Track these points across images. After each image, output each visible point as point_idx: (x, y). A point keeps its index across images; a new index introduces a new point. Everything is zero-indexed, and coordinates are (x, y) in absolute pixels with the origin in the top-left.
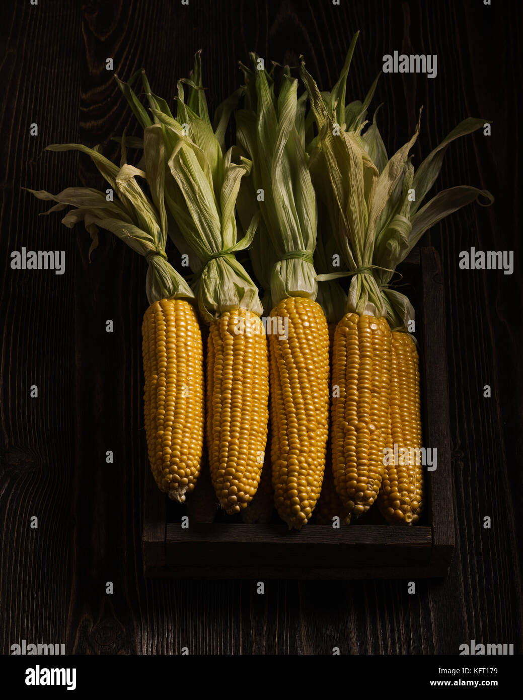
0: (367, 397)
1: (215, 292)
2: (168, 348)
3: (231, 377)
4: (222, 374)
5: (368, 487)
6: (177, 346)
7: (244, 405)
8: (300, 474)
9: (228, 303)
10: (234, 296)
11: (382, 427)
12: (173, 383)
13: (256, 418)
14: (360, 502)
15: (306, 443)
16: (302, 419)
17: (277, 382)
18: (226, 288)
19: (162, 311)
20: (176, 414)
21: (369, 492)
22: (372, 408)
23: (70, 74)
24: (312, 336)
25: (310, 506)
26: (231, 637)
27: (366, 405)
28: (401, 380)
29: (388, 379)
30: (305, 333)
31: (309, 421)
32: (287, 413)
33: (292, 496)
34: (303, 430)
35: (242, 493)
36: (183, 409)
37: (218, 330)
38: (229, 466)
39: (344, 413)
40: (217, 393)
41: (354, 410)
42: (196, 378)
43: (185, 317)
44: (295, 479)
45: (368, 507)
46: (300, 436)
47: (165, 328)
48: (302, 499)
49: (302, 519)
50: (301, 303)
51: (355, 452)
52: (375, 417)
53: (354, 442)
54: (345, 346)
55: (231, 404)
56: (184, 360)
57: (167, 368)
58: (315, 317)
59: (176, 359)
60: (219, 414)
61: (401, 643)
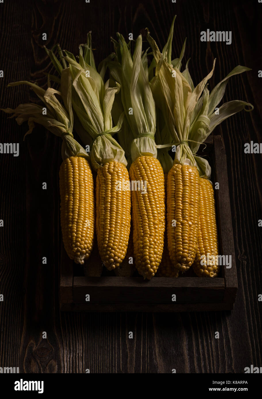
0: (187, 207)
1: (101, 152)
2: (74, 181)
3: (110, 196)
4: (105, 195)
5: (188, 255)
6: (79, 180)
7: (117, 210)
8: (150, 247)
9: (108, 157)
10: (111, 154)
11: (196, 224)
12: (77, 199)
13: (124, 218)
14: (184, 264)
15: (153, 231)
16: (151, 218)
17: (135, 200)
18: (106, 150)
19: (70, 162)
20: (79, 215)
21: (189, 258)
22: (190, 213)
23: (24, 64)
24: (155, 175)
25: (156, 265)
26: (115, 353)
27: (187, 211)
28: (205, 202)
29: (199, 198)
30: (151, 174)
31: (154, 219)
32: (142, 215)
33: (146, 259)
34: (151, 224)
35: (116, 257)
36: (82, 212)
37: (102, 172)
38: (109, 242)
39: (174, 216)
40: (102, 204)
41: (180, 214)
42: (90, 197)
43: (84, 166)
44: (147, 250)
45: (188, 267)
46: (149, 227)
47: (72, 171)
48: (151, 261)
49: (151, 273)
50: (148, 158)
51: (181, 236)
52: (192, 218)
53: (181, 231)
54: (174, 181)
55: (110, 210)
56: (83, 187)
57: (73, 191)
58: (156, 166)
59: (79, 187)
60: (103, 216)
61: (213, 357)
